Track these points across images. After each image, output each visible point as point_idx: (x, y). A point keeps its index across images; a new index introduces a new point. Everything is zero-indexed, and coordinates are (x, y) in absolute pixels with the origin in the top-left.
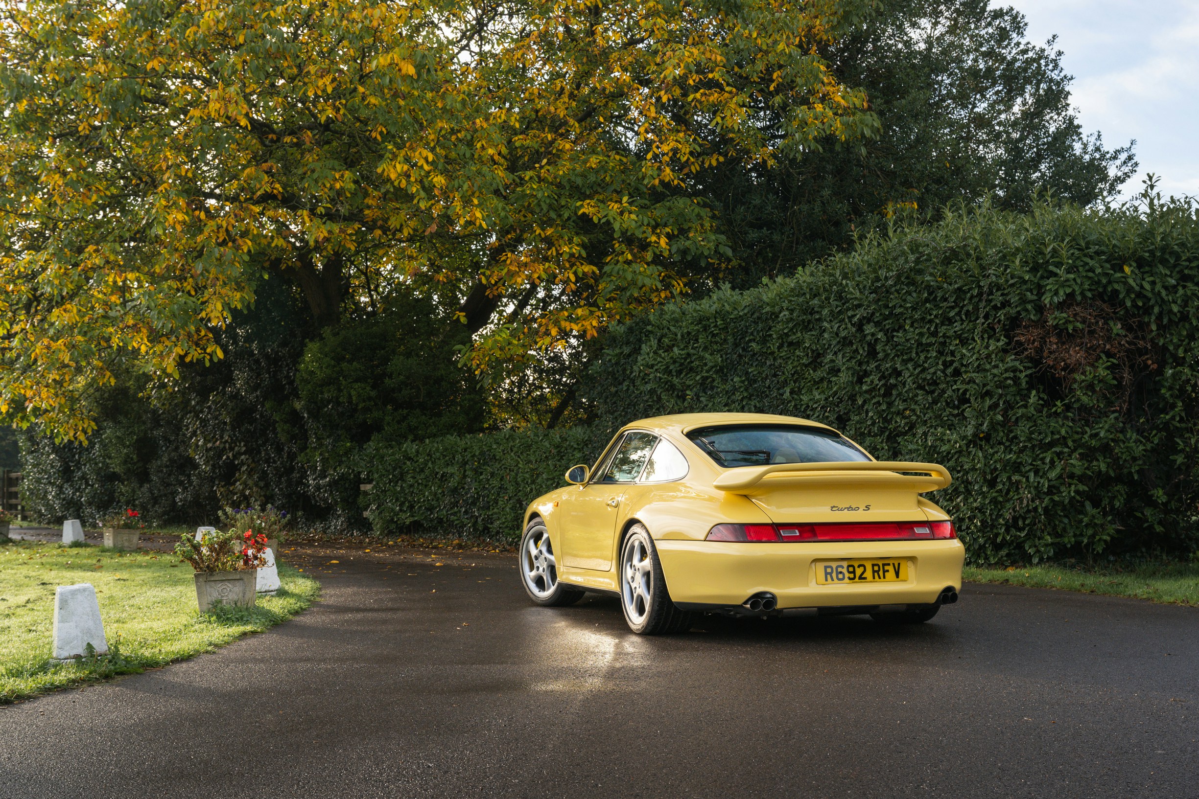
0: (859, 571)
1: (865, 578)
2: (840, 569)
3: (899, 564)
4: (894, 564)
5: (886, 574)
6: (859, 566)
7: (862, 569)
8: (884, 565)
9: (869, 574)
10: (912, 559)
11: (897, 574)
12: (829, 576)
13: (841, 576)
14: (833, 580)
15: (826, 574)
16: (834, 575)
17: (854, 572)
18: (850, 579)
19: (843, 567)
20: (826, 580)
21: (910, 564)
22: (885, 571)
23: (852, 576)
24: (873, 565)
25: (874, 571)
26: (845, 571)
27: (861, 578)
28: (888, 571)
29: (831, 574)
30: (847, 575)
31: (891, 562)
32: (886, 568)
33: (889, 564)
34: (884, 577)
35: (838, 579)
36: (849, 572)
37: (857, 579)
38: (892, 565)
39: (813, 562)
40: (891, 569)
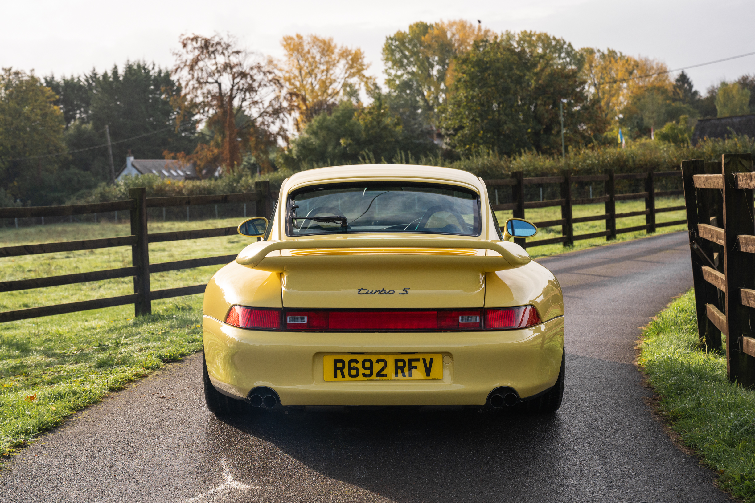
0: (377, 367)
1: (385, 376)
2: (353, 364)
3: (431, 360)
4: (424, 360)
5: (413, 371)
6: (378, 362)
7: (381, 365)
8: (410, 361)
9: (390, 370)
10: (446, 354)
11: (428, 372)
12: (339, 372)
13: (354, 372)
14: (343, 376)
15: (336, 369)
16: (346, 371)
17: (371, 368)
18: (364, 375)
19: (357, 362)
20: (336, 376)
21: (447, 359)
22: (411, 368)
23: (368, 372)
24: (396, 361)
25: (397, 368)
26: (359, 366)
27: (378, 375)
28: (416, 368)
29: (342, 369)
30: (362, 371)
31: (421, 357)
32: (414, 364)
33: (418, 360)
34: (410, 375)
35: (351, 376)
36: (364, 368)
37: (374, 377)
38: (421, 361)
39: (319, 355)
40: (420, 364)
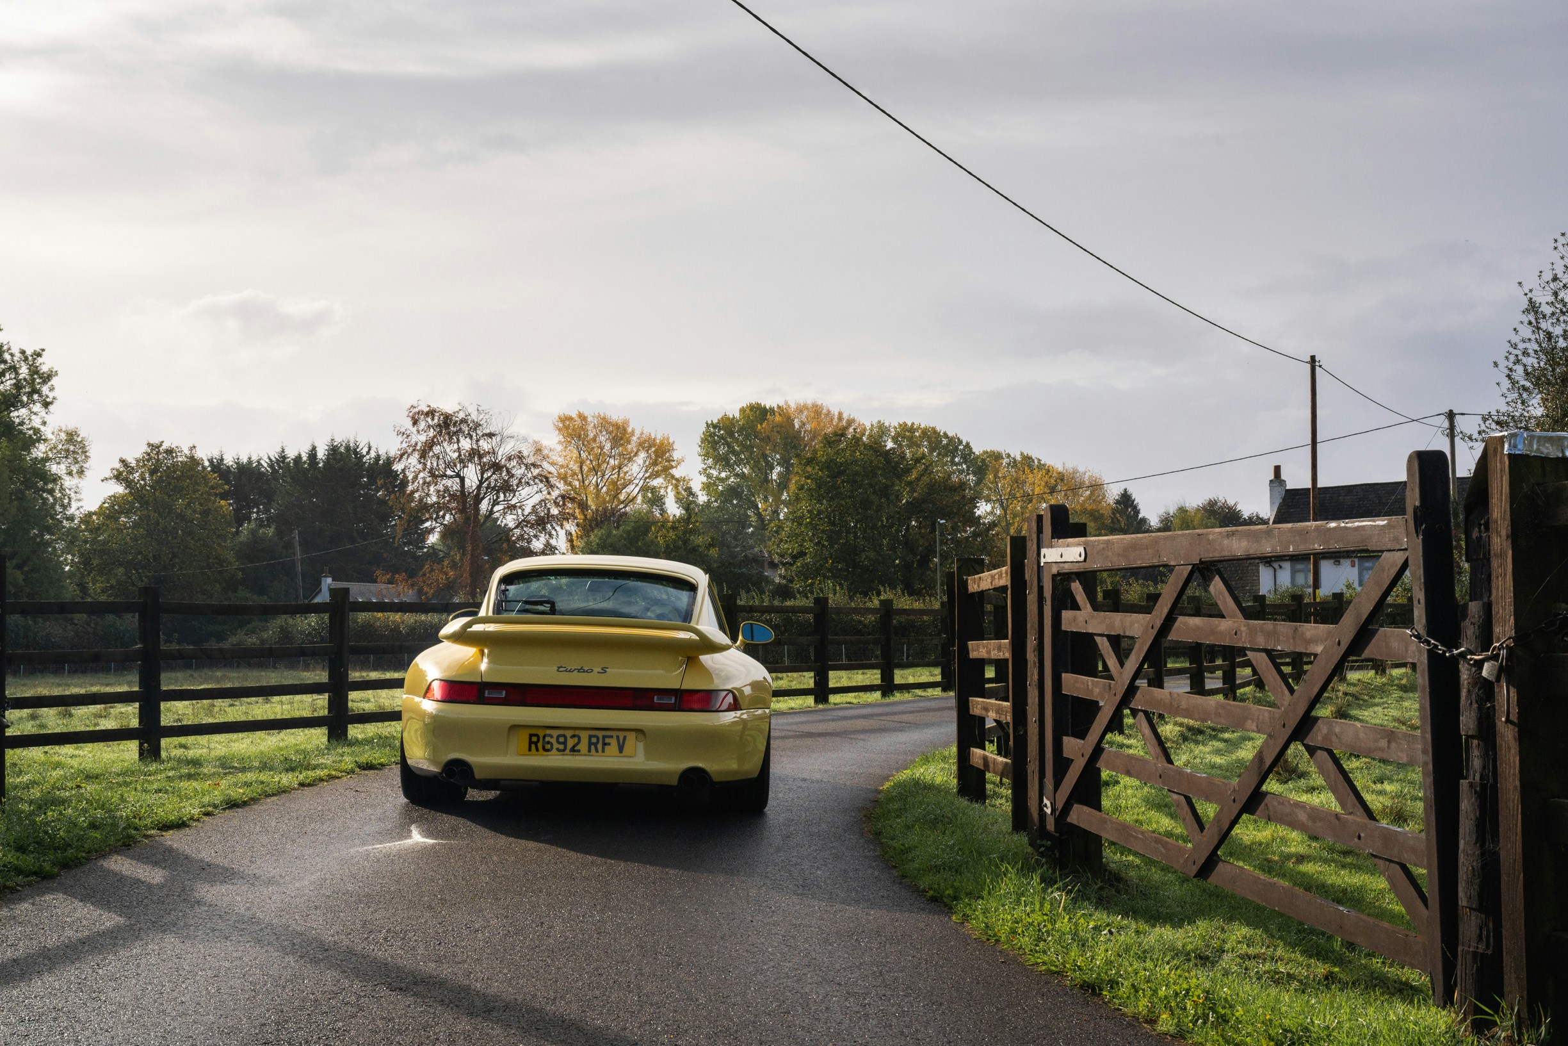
0: (571, 743)
1: (579, 751)
2: (547, 739)
3: (625, 738)
4: (618, 737)
5: (607, 747)
6: (573, 736)
7: (576, 740)
8: (604, 737)
9: (583, 746)
10: (640, 732)
11: (621, 749)
12: (533, 746)
13: (548, 747)
15: (531, 743)
17: (565, 743)
18: (558, 750)
19: (552, 737)
20: (530, 750)
21: (641, 736)
22: (605, 744)
23: (561, 747)
24: (590, 737)
25: (590, 744)
26: (553, 741)
27: (573, 750)
28: (609, 744)
29: (536, 743)
30: (556, 745)
31: (614, 734)
32: (607, 740)
33: (611, 737)
34: (603, 751)
35: (545, 750)
36: (558, 742)
37: (567, 751)
38: (615, 737)
39: (515, 728)
40: (613, 742)
